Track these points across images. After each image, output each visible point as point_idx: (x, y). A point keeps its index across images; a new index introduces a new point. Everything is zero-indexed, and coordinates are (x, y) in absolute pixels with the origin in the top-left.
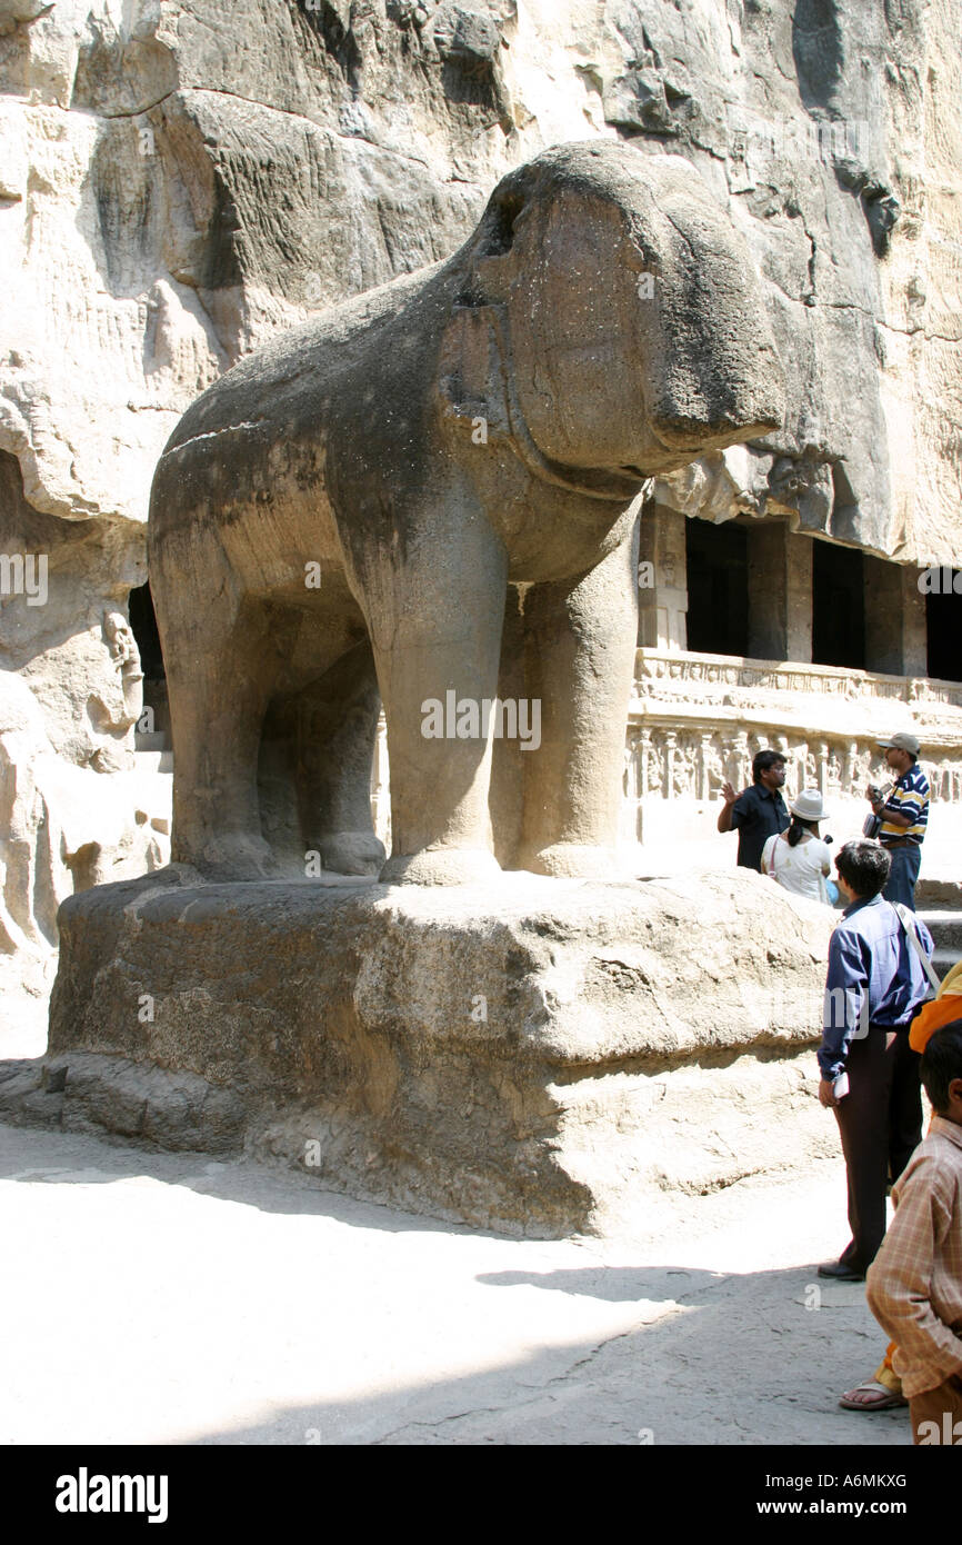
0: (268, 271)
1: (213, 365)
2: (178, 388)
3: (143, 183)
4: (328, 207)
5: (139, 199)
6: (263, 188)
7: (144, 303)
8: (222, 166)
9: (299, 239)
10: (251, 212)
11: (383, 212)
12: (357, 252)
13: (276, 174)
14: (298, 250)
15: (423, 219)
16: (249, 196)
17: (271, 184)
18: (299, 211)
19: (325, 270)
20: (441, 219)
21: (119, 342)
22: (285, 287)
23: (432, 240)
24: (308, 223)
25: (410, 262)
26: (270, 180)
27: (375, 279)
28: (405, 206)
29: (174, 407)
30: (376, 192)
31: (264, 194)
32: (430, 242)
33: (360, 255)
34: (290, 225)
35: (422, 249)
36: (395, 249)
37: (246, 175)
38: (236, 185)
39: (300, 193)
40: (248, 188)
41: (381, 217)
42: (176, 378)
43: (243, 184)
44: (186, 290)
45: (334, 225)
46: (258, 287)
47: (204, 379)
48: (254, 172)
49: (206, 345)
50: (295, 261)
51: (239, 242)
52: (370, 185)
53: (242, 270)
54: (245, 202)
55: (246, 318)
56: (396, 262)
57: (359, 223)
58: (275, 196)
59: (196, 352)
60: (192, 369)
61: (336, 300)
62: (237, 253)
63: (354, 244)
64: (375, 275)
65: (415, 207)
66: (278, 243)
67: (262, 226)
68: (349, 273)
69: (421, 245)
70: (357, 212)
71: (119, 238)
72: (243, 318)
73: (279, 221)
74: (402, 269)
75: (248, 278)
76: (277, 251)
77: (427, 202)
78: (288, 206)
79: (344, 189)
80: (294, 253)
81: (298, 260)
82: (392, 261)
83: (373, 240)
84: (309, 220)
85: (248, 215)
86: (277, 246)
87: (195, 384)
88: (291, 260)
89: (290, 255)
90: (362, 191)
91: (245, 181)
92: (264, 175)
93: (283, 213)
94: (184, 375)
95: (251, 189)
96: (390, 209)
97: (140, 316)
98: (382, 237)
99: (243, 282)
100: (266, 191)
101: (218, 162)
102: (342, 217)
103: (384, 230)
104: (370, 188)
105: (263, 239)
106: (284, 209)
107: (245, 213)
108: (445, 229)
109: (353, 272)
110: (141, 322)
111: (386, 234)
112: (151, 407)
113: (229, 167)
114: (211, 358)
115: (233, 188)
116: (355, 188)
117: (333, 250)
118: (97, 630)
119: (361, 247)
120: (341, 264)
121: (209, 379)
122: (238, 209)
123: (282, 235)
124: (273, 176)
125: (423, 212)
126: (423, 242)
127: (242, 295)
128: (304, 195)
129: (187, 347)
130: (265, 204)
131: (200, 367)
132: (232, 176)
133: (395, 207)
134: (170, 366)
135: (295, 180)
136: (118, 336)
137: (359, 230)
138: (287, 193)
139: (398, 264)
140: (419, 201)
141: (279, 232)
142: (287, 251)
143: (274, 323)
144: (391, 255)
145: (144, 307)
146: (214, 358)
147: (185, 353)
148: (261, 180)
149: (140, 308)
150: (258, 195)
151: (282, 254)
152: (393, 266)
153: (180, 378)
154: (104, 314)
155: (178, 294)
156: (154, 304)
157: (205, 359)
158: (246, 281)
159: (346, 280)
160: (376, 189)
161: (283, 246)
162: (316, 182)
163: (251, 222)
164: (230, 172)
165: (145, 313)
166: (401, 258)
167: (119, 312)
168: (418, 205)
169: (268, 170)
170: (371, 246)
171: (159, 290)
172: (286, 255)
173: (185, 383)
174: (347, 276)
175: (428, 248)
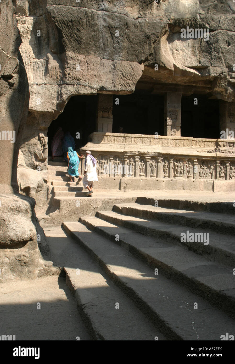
0: (73, 47)
1: (61, 72)
2: (51, 79)
3: (46, 31)
4: (92, 29)
5: (46, 35)
6: (70, 27)
7: (45, 59)
8: (57, 23)
9: (82, 39)
10: (67, 33)
11: (110, 29)
12: (101, 40)
13: (74, 23)
14: (82, 41)
15: (123, 29)
16: (66, 29)
17: (73, 26)
18: (82, 31)
19: (91, 45)
20: (129, 28)
21: (38, 69)
22: (79, 51)
23: (126, 34)
24: (85, 34)
25: (119, 41)
26: (72, 25)
27: (108, 46)
28: (117, 26)
29: (50, 83)
30: (107, 24)
31: (71, 28)
32: (125, 35)
33: (103, 40)
34: (79, 35)
35: (122, 37)
36: (114, 38)
37: (65, 24)
38: (62, 27)
39: (82, 27)
40: (66, 27)
41: (110, 30)
42: (50, 76)
43: (64, 27)
44: (54, 55)
45: (93, 34)
46: (70, 52)
47: (58, 76)
48: (67, 23)
49: (59, 68)
50: (81, 44)
51: (64, 41)
52: (106, 22)
53: (65, 48)
54: (65, 31)
55: (67, 60)
56: (114, 41)
57: (102, 32)
58: (74, 28)
59: (56, 70)
60: (55, 74)
61: (94, 53)
62: (64, 44)
63: (100, 38)
64: (108, 45)
65: (120, 26)
66: (76, 40)
67: (71, 36)
68: (99, 45)
69: (122, 36)
70: (101, 30)
71: (43, 45)
72: (66, 60)
73: (76, 35)
74: (116, 42)
75: (67, 50)
76: (76, 42)
77: (124, 24)
78: (78, 30)
79: (97, 24)
80: (81, 42)
81: (82, 44)
82: (113, 41)
83: (107, 36)
84: (85, 33)
85: (66, 34)
86: (76, 41)
87: (56, 77)
88: (80, 44)
89: (80, 43)
90: (103, 24)
91: (65, 26)
92: (70, 24)
93: (77, 32)
94: (53, 75)
95: (67, 28)
96: (112, 27)
97: (44, 63)
98: (110, 35)
99: (66, 51)
100: (71, 27)
101: (56, 22)
102: (96, 31)
103: (111, 33)
104: (106, 23)
105: (71, 40)
106: (77, 31)
107: (65, 34)
108: (130, 31)
109: (100, 45)
110: (44, 64)
111: (111, 34)
112: (43, 84)
113: (59, 23)
114: (60, 71)
115: (61, 28)
116: (101, 23)
117: (94, 40)
118: (37, 138)
119: (103, 38)
120: (96, 43)
121: (60, 76)
122: (63, 33)
123: (77, 38)
124: (73, 23)
125: (123, 27)
126: (123, 35)
127: (66, 54)
128: (84, 27)
129: (53, 69)
130: (71, 31)
131: (57, 73)
132: (60, 25)
133: (113, 27)
134: (49, 74)
135: (80, 24)
136: (38, 68)
137: (102, 34)
138: (78, 27)
139: (115, 42)
140: (122, 24)
141: (76, 37)
142: (79, 42)
143: (75, 60)
144: (113, 39)
145: (45, 60)
146: (61, 71)
147: (53, 70)
148: (70, 25)
149: (44, 61)
150: (69, 29)
151: (77, 43)
152: (113, 42)
153: (51, 76)
154: (35, 63)
155: (52, 56)
156: (47, 59)
157: (58, 71)
158: (67, 51)
159: (98, 47)
160: (107, 23)
161: (77, 41)
162: (88, 23)
163: (68, 36)
164: (60, 24)
165: (45, 62)
166: (116, 40)
167: (39, 62)
168: (121, 25)
169: (72, 22)
170: (106, 38)
171: (48, 56)
172: (78, 43)
173: (53, 77)
174: (98, 46)
175: (125, 36)
